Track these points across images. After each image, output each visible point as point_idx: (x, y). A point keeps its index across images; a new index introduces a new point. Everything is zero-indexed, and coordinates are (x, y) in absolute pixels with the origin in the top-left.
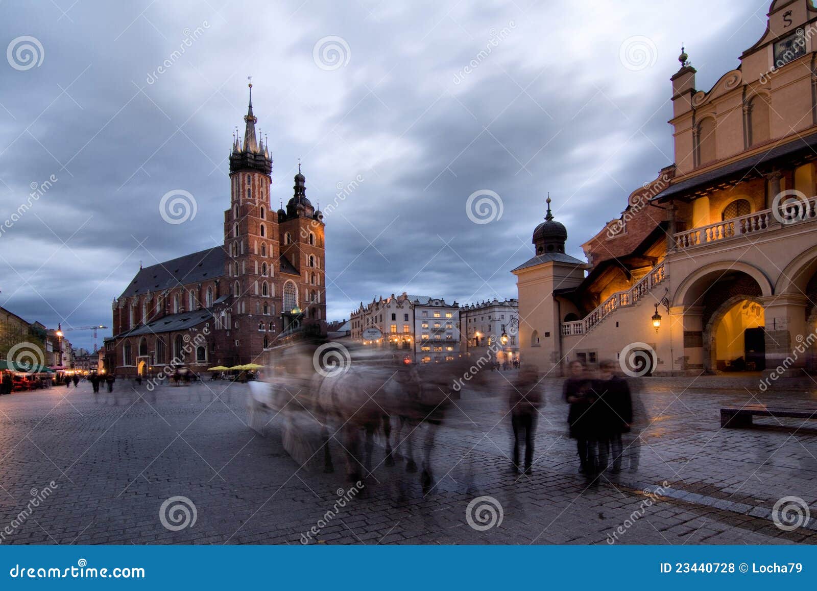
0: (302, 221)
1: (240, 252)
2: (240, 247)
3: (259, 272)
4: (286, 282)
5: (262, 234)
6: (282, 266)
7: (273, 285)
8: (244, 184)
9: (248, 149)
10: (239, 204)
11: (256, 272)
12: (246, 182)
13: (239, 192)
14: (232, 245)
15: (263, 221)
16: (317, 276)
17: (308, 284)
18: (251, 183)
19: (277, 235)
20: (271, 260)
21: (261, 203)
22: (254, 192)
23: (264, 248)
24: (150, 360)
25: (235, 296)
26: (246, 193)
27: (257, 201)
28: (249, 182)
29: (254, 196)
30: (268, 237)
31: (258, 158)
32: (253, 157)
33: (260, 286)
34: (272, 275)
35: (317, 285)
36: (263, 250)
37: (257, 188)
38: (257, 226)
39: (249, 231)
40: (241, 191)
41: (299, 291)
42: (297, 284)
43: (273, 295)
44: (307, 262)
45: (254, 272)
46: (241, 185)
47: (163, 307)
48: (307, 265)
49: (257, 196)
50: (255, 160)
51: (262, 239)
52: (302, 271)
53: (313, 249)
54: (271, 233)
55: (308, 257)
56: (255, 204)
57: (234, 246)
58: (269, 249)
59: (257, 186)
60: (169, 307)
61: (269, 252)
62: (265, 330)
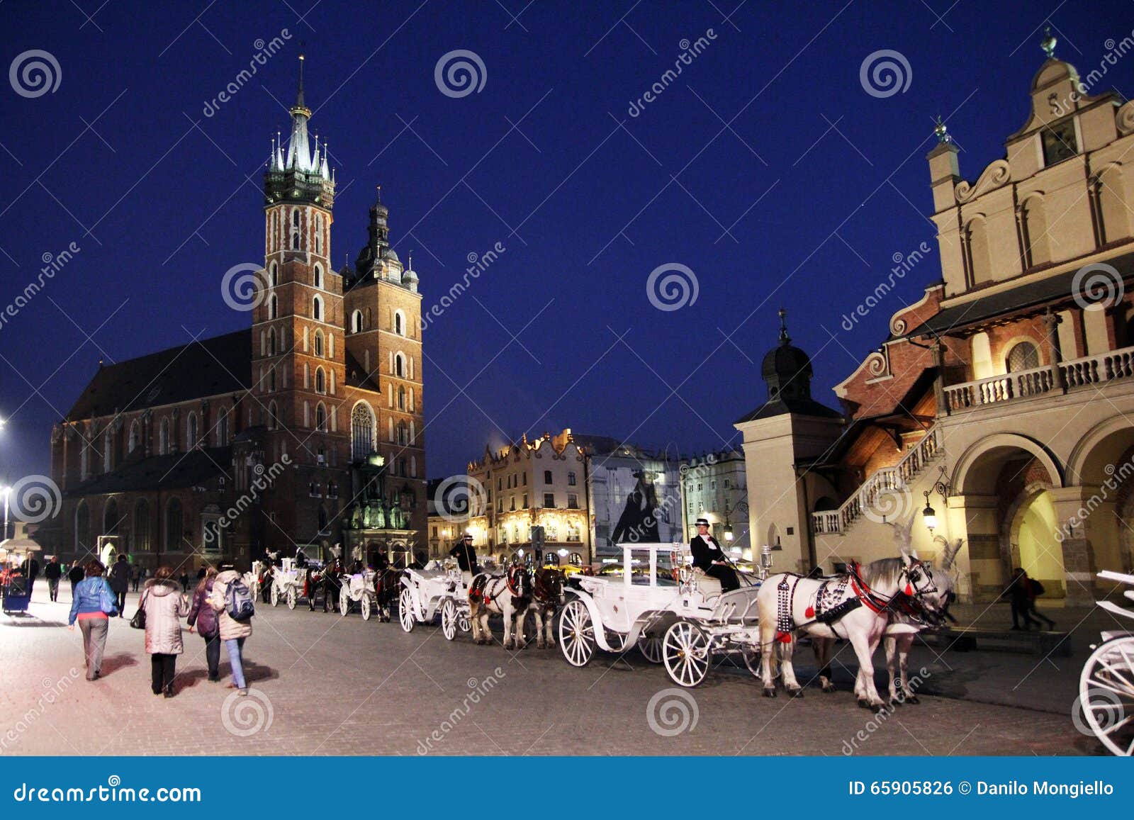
0: (383, 288)
1: (280, 347)
2: (279, 338)
3: (311, 385)
4: (356, 404)
5: (317, 316)
6: (348, 374)
7: (333, 410)
8: (287, 226)
9: (296, 165)
10: (278, 259)
11: (306, 386)
12: (292, 221)
13: (279, 238)
14: (266, 332)
15: (319, 292)
16: (408, 393)
17: (393, 408)
18: (300, 223)
19: (340, 317)
20: (329, 362)
21: (314, 259)
22: (304, 239)
23: (319, 340)
24: (123, 543)
25: (270, 429)
26: (292, 241)
27: (309, 255)
28: (296, 223)
29: (304, 247)
30: (325, 322)
31: (313, 180)
32: (303, 177)
33: (311, 410)
34: (332, 392)
35: (409, 411)
36: (319, 345)
37: (309, 232)
38: (308, 301)
39: (295, 309)
40: (283, 236)
41: (379, 422)
42: (374, 407)
43: (334, 429)
44: (392, 367)
45: (303, 385)
46: (282, 227)
47: (139, 442)
48: (391, 372)
49: (309, 247)
50: (309, 184)
51: (317, 326)
52: (382, 384)
53: (401, 341)
54: (331, 314)
55: (392, 358)
56: (306, 260)
57: (269, 335)
58: (327, 342)
59: (309, 229)
61: (327, 349)
62: (320, 496)
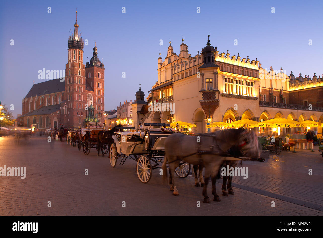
0: (95, 68)
1: (71, 82)
2: (71, 80)
3: (78, 90)
4: (88, 94)
5: (79, 75)
6: (87, 87)
7: (83, 95)
8: (73, 54)
9: (75, 39)
10: (71, 62)
11: (76, 91)
12: (74, 53)
13: (71, 57)
14: (68, 78)
15: (80, 69)
16: (101, 91)
17: (97, 95)
18: (76, 53)
19: (85, 75)
20: (82, 85)
21: (79, 61)
22: (76, 57)
23: (79, 80)
24: (37, 126)
25: (69, 100)
26: (74, 57)
27: (77, 61)
29: (76, 59)
30: (81, 76)
31: (79, 43)
32: (76, 42)
33: (78, 96)
34: (83, 92)
35: (101, 95)
36: (79, 81)
37: (78, 55)
38: (77, 71)
39: (74, 73)
40: (72, 56)
41: (93, 98)
42: (92, 95)
43: (83, 100)
44: (97, 85)
45: (76, 90)
46: (72, 54)
47: (42, 103)
48: (97, 87)
49: (78, 59)
50: (78, 44)
51: (79, 77)
52: (94, 89)
53: (100, 80)
54: (83, 74)
55: (97, 84)
56: (77, 62)
57: (69, 79)
58: (82, 80)
59: (77, 55)
60: (44, 103)
61: (82, 82)
62: (79, 115)
